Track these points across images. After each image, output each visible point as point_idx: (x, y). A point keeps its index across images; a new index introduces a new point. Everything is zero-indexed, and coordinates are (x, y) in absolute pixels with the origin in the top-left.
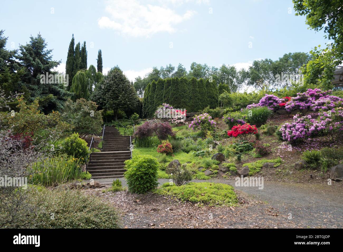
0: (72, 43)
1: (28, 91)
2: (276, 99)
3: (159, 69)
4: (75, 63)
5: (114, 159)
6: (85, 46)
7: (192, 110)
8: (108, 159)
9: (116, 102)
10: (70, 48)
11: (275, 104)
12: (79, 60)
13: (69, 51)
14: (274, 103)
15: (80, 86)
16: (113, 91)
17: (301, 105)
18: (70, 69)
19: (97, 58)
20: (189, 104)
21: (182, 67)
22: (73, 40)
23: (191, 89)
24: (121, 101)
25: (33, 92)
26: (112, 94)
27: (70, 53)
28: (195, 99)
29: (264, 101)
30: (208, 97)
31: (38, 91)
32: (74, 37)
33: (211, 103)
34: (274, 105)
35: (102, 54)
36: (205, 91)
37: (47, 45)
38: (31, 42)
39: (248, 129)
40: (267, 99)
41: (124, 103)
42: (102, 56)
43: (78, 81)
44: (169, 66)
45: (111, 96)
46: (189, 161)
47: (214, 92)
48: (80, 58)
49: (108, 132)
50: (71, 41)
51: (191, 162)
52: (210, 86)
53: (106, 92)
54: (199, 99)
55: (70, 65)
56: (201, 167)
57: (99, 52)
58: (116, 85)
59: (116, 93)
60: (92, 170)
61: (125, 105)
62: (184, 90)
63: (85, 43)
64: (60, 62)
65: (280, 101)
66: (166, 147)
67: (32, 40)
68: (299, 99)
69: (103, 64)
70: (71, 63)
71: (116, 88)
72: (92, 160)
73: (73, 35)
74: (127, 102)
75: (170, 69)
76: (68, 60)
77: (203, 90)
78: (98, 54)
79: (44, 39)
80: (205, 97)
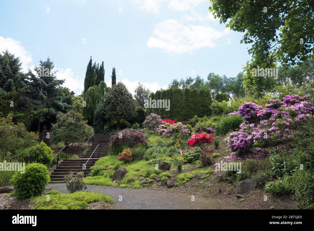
0: (90, 63)
1: (32, 106)
2: (254, 107)
3: (179, 81)
4: (92, 80)
5: (80, 165)
6: (103, 65)
7: (185, 119)
8: (74, 165)
9: (115, 113)
10: (88, 67)
11: (253, 111)
12: (95, 77)
13: (87, 70)
14: (251, 111)
15: (90, 99)
16: (113, 103)
17: (273, 112)
18: (87, 86)
19: (112, 75)
20: (181, 113)
21: (200, 78)
22: (91, 61)
23: (184, 100)
24: (119, 112)
25: (37, 106)
26: (111, 106)
27: (88, 72)
28: (187, 108)
29: (242, 108)
30: (200, 106)
31: (41, 105)
32: (92, 58)
33: (204, 112)
34: (251, 113)
35: (116, 71)
36: (198, 101)
37: (54, 67)
38: (40, 65)
39: (201, 138)
40: (245, 107)
41: (121, 114)
42: (116, 73)
43: (88, 96)
44: (189, 78)
45: (110, 107)
46: (138, 169)
47: (207, 101)
48: (97, 75)
49: (104, 141)
50: (89, 62)
51: (139, 171)
52: (203, 95)
53: (107, 104)
54: (191, 108)
55: (87, 82)
56: (142, 176)
57: (113, 69)
58: (116, 98)
59: (115, 105)
60: (56, 175)
61: (122, 116)
62: (177, 100)
63: (103, 63)
64: (65, 80)
65: (257, 109)
66: (125, 155)
67: (41, 63)
68: (272, 106)
69: (116, 80)
70: (88, 80)
71: (115, 100)
72: (61, 166)
73: (91, 57)
74: (124, 113)
75: (189, 81)
76: (86, 78)
77: (195, 99)
78: (112, 71)
79: (52, 62)
80: (197, 107)
